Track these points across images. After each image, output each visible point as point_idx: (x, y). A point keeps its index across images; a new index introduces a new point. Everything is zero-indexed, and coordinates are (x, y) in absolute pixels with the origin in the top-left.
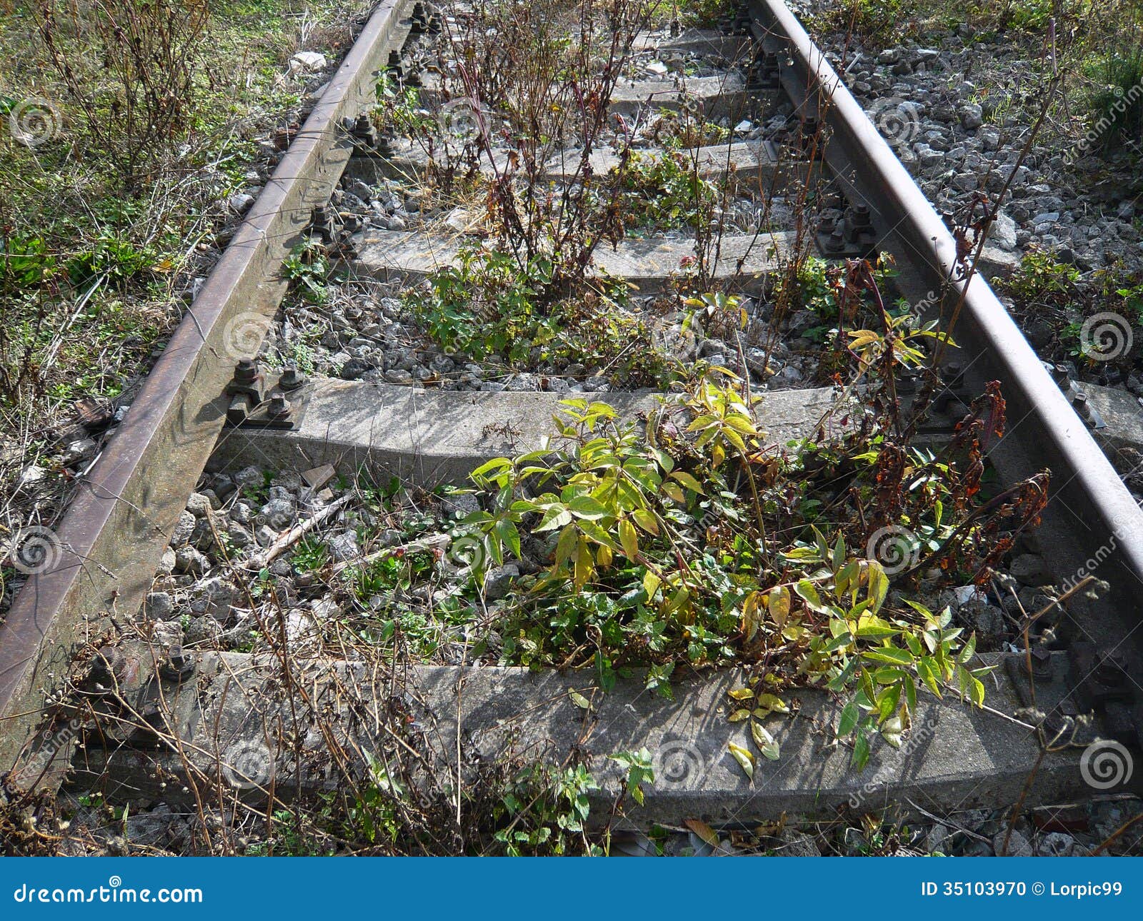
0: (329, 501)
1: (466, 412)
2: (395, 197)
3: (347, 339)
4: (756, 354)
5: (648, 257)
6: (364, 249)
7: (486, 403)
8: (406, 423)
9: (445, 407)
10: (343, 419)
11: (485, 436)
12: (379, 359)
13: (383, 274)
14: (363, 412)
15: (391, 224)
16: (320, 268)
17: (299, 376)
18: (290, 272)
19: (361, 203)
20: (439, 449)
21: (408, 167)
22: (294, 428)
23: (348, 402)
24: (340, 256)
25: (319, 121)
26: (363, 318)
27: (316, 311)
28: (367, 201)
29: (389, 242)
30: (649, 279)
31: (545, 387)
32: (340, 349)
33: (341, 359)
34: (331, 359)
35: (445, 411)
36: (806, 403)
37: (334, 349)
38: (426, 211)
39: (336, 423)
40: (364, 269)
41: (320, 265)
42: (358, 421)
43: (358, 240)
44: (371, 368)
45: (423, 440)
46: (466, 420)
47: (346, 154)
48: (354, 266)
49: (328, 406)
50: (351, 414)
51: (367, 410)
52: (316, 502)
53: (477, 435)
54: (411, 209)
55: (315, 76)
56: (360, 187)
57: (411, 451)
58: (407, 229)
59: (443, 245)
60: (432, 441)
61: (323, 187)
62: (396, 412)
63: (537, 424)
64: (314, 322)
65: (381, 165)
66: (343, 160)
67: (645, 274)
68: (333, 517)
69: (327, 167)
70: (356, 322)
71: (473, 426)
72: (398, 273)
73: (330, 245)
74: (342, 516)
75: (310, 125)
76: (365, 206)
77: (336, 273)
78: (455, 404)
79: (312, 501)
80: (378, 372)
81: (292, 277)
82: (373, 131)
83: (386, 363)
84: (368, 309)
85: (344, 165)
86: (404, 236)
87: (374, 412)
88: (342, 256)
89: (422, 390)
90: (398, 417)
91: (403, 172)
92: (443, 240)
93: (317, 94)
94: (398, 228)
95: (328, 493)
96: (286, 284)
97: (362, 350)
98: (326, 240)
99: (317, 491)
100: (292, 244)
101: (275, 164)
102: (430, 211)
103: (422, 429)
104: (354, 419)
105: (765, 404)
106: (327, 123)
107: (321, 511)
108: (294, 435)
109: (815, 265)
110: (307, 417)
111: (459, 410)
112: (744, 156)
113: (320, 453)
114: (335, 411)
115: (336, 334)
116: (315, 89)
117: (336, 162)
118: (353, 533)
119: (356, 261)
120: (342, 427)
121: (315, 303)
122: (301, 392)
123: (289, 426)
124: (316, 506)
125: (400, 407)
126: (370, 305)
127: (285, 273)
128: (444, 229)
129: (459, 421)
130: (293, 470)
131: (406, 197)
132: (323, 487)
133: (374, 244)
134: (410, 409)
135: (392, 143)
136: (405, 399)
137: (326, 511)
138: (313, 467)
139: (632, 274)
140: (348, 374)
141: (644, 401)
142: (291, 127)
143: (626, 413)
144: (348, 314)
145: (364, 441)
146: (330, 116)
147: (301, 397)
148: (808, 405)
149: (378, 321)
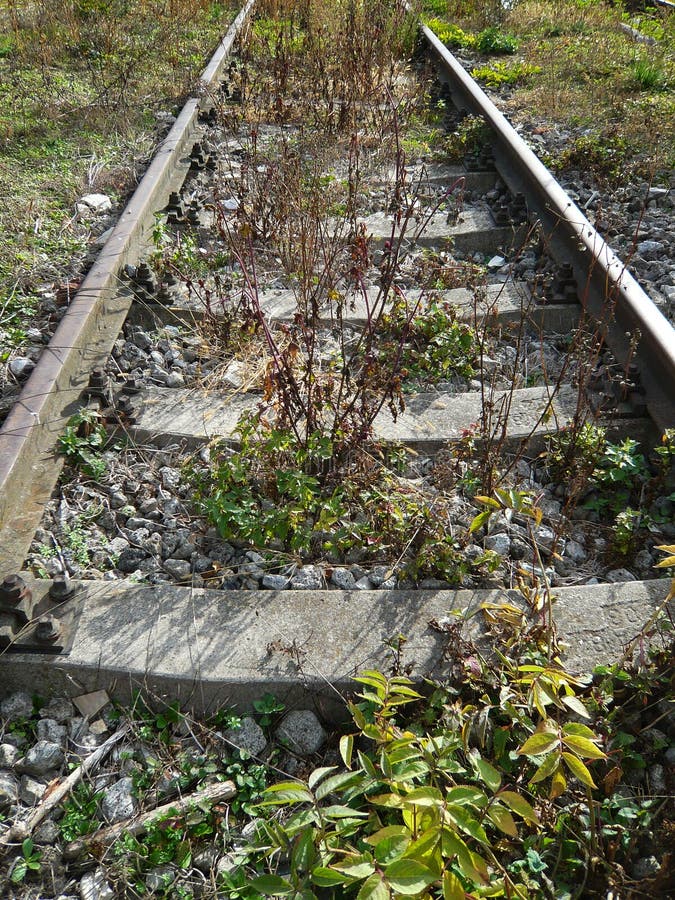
0: (102, 738)
1: (248, 620)
2: (174, 345)
3: (123, 519)
4: (541, 534)
5: (424, 416)
6: (142, 412)
7: (270, 607)
8: (184, 638)
9: (227, 613)
10: (117, 636)
11: (270, 654)
12: (156, 546)
13: (161, 441)
14: (139, 624)
15: (170, 381)
16: (97, 440)
17: (70, 583)
18: (66, 447)
19: (141, 353)
20: (221, 673)
21: (185, 314)
22: (63, 651)
23: (123, 611)
24: (117, 422)
25: (99, 276)
26: (141, 492)
27: (93, 486)
28: (148, 351)
29: (167, 401)
30: (427, 442)
31: (330, 582)
32: (117, 532)
33: (117, 545)
34: (108, 546)
35: (226, 618)
36: (603, 603)
37: (111, 531)
38: (203, 361)
39: (110, 641)
40: (144, 436)
41: (98, 436)
42: (134, 637)
43: (135, 403)
44: (148, 556)
45: (202, 659)
46: (249, 630)
47: (126, 302)
48: (132, 432)
49: (100, 619)
50: (125, 628)
51: (143, 621)
52: (88, 741)
53: (261, 652)
54: (190, 359)
55: (99, 219)
56: (141, 337)
57: (190, 676)
58: (186, 384)
59: (220, 404)
60: (212, 661)
61: (103, 341)
62: (173, 622)
63: (324, 635)
64: (91, 498)
65: (160, 312)
66: (123, 310)
67: (422, 437)
68: (106, 760)
69: (108, 318)
70: (135, 498)
71: (257, 637)
72: (177, 439)
73: (108, 409)
74: (115, 755)
75: (91, 281)
76: (145, 355)
77: (114, 441)
78: (236, 608)
79: (84, 740)
80: (156, 561)
81: (68, 452)
82: (153, 278)
83: (164, 550)
84: (146, 482)
85: (124, 315)
86: (183, 393)
87: (150, 625)
88: (120, 422)
89: (201, 591)
90: (176, 629)
91: (182, 320)
92: (220, 397)
93: (102, 240)
94: (176, 385)
95: (101, 727)
96: (61, 461)
97: (140, 533)
98: (104, 405)
99: (91, 721)
100: (69, 410)
101: (56, 321)
102: (207, 360)
103: (201, 642)
104: (129, 633)
105: (560, 603)
106: (107, 278)
107: (93, 751)
108: (65, 660)
109: (592, 433)
110: (79, 635)
111: (241, 616)
112: (503, 298)
113: (93, 679)
114: (109, 625)
115: (113, 515)
116: (99, 235)
117: (117, 312)
118: (127, 781)
119: (134, 427)
120: (117, 646)
121: (92, 479)
122: (74, 603)
123: (58, 650)
124: (88, 747)
125: (177, 614)
126: (148, 476)
127: (60, 450)
128: (220, 385)
129: (240, 632)
130: (63, 696)
131: (185, 346)
132: (95, 718)
133: (153, 405)
134: (189, 617)
135: (170, 290)
136: (183, 604)
137: (99, 753)
138: (86, 693)
139: (409, 436)
140: (124, 568)
141: (434, 601)
142: (73, 281)
143: (416, 617)
144: (126, 489)
145: (140, 666)
146: (111, 270)
147: (73, 609)
148: (606, 606)
149: (156, 494)
